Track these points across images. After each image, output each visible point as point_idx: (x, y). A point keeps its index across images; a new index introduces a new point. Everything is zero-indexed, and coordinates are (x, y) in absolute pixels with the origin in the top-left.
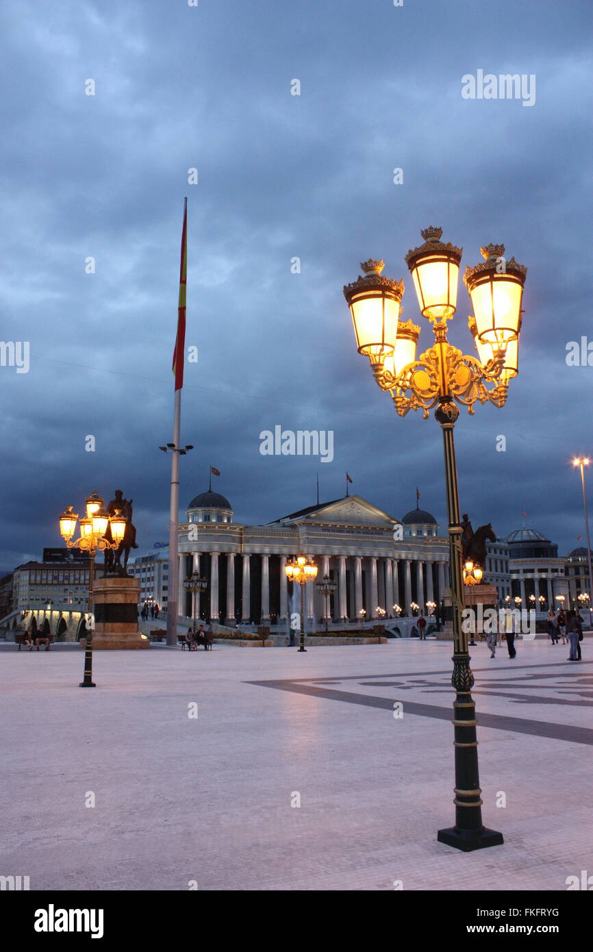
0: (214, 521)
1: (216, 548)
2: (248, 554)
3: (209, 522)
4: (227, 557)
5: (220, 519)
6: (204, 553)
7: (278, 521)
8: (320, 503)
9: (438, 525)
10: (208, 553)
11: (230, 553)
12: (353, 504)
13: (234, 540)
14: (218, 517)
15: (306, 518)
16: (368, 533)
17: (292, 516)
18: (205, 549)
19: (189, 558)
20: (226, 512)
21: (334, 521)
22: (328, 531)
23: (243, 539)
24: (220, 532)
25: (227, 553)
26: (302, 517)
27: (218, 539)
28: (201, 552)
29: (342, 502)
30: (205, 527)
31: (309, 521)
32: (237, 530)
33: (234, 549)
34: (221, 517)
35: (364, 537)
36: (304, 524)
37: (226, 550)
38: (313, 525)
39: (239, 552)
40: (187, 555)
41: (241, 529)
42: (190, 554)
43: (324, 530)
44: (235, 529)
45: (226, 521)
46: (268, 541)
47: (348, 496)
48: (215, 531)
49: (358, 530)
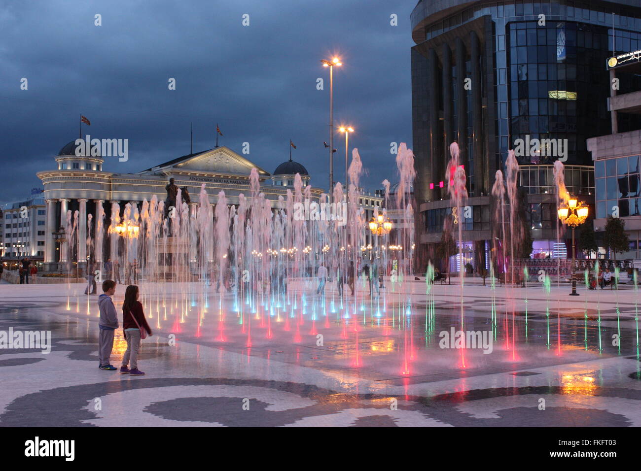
0: (82, 168)
1: (84, 194)
2: (116, 201)
3: (77, 170)
4: (95, 203)
6: (72, 200)
7: (150, 170)
8: (193, 153)
9: (309, 177)
10: (77, 200)
11: (98, 200)
12: (221, 154)
13: (102, 187)
14: (87, 164)
15: (174, 167)
16: (235, 183)
17: (161, 166)
18: (73, 196)
19: (58, 205)
20: (95, 160)
21: (202, 170)
22: (196, 179)
23: (112, 186)
24: (88, 179)
25: (95, 200)
26: (169, 166)
27: (85, 186)
28: (69, 199)
29: (211, 152)
30: (72, 175)
31: (177, 170)
32: (105, 178)
33: (102, 196)
34: (90, 165)
35: (232, 187)
36: (171, 172)
37: (93, 197)
38: (180, 174)
39: (108, 199)
40: (56, 202)
41: (110, 177)
42: (58, 200)
43: (191, 179)
44: (104, 176)
45: (95, 169)
46: (136, 189)
47: (217, 147)
48: (83, 179)
49: (226, 180)
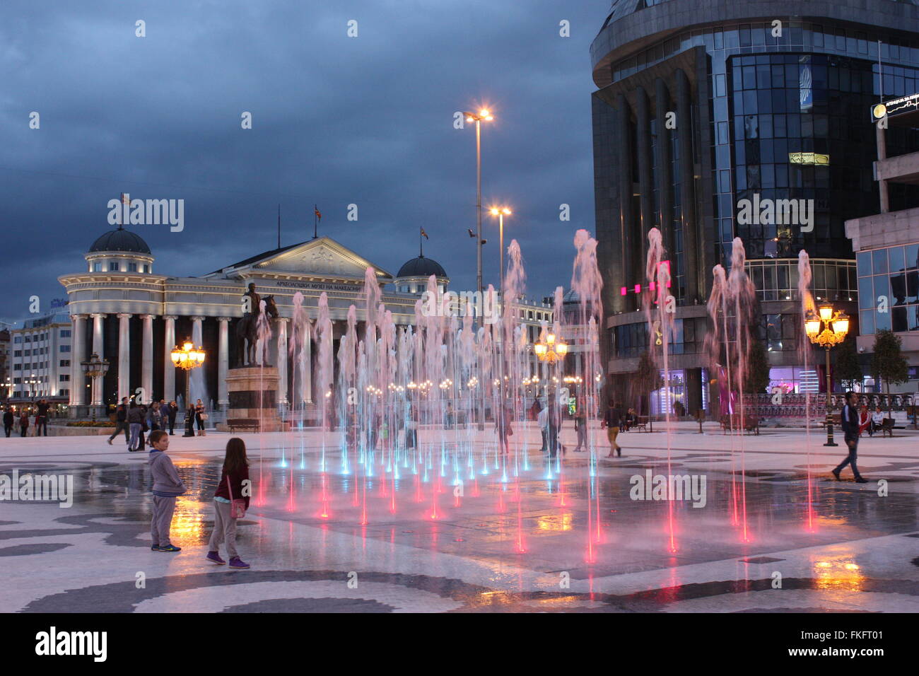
0: (124, 270)
1: (126, 307)
2: (172, 316)
3: (115, 273)
4: (142, 320)
5: (133, 267)
6: (109, 315)
7: (220, 271)
8: (281, 247)
9: (448, 279)
10: (116, 315)
11: (146, 314)
12: (322, 248)
13: (152, 297)
14: (130, 264)
15: (254, 267)
16: (342, 289)
17: (236, 266)
18: (110, 310)
19: (89, 322)
20: (141, 258)
21: (295, 272)
22: (286, 285)
23: (165, 294)
24: (132, 285)
25: (142, 315)
26: (247, 266)
27: (127, 295)
28: (104, 314)
29: (306, 246)
30: (109, 279)
31: (258, 272)
32: (157, 283)
33: (152, 309)
34: (135, 265)
35: (337, 294)
36: (251, 275)
37: (139, 311)
38: (264, 276)
39: (160, 313)
40: (86, 318)
41: (163, 282)
42: (89, 315)
43: (279, 284)
44: (154, 281)
45: (141, 270)
46: (200, 299)
47: (316, 237)
48: (124, 285)
49: (329, 284)
